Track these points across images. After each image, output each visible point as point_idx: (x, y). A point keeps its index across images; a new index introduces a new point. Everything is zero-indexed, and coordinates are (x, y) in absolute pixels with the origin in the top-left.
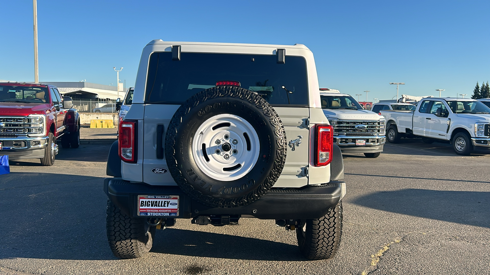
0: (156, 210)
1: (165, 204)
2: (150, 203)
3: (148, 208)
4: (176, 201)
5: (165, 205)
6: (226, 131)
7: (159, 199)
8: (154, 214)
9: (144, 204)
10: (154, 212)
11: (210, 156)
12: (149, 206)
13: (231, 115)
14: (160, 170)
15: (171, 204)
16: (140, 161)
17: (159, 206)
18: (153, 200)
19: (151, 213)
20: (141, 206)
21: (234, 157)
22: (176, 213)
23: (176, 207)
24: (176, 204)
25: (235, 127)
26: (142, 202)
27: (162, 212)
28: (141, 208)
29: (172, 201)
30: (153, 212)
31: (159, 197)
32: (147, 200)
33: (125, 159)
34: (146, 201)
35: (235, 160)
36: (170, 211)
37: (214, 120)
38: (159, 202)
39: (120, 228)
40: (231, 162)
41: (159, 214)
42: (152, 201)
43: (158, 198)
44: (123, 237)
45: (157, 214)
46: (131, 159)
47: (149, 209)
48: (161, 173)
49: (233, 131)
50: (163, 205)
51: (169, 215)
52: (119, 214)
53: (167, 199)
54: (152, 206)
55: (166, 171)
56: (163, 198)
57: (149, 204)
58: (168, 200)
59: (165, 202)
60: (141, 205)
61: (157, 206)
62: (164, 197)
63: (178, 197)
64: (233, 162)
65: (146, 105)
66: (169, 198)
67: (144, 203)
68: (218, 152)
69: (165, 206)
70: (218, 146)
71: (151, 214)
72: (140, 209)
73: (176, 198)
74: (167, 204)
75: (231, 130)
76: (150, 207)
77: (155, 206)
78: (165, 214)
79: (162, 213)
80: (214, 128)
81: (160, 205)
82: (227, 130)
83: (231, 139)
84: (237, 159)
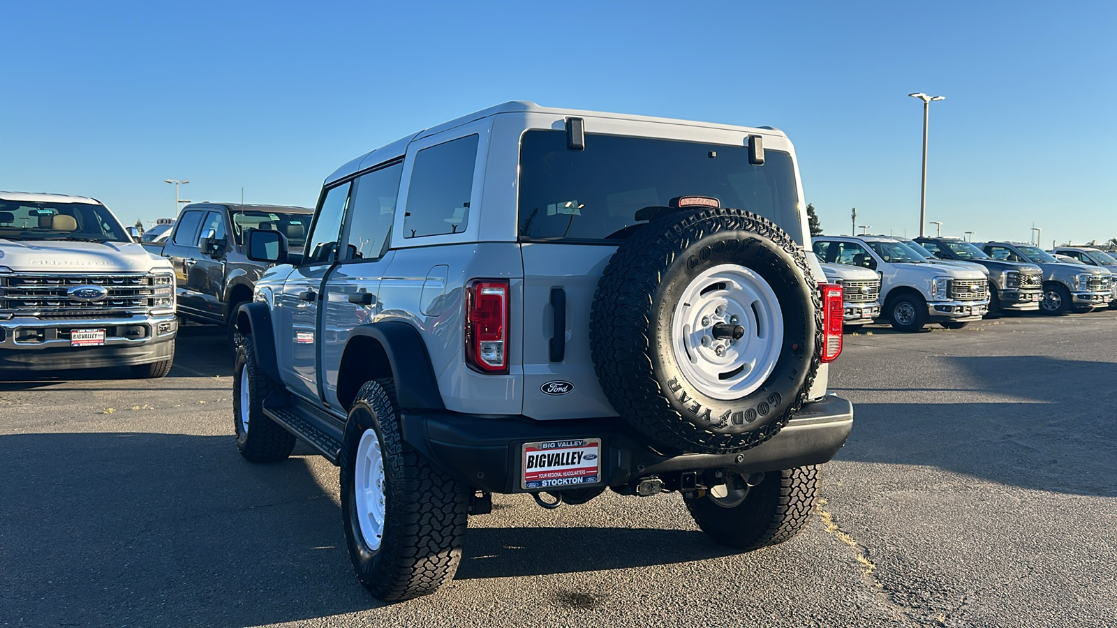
0: (557, 474)
1: (573, 458)
2: (546, 460)
3: (542, 469)
4: (595, 451)
5: (575, 461)
6: (720, 298)
7: (564, 448)
8: (554, 482)
9: (534, 461)
10: (554, 478)
11: (693, 351)
12: (544, 466)
13: (738, 266)
14: (558, 387)
15: (584, 458)
16: (515, 369)
17: (563, 464)
18: (551, 452)
19: (549, 481)
20: (529, 467)
21: (734, 351)
22: (595, 476)
23: (594, 463)
24: (595, 457)
25: (740, 290)
26: (530, 457)
27: (570, 477)
28: (528, 471)
29: (587, 451)
30: (552, 479)
31: (564, 445)
32: (540, 453)
33: (488, 365)
34: (537, 456)
35: (737, 355)
36: (583, 472)
37: (705, 277)
38: (563, 454)
39: (432, 526)
40: (729, 362)
41: (565, 481)
42: (549, 455)
43: (561, 448)
44: (435, 548)
45: (560, 482)
46: (501, 365)
47: (544, 472)
48: (561, 392)
49: (733, 299)
50: (570, 461)
51: (583, 481)
52: (431, 495)
53: (579, 446)
54: (549, 465)
55: (570, 388)
56: (571, 445)
57: (544, 462)
58: (580, 450)
59: (574, 453)
60: (529, 464)
61: (558, 465)
62: (573, 443)
63: (598, 440)
64: (733, 361)
65: (523, 245)
66: (582, 444)
67: (533, 459)
68: (704, 342)
69: (574, 463)
70: (706, 330)
71: (548, 483)
72: (526, 473)
73: (595, 445)
74: (577, 458)
75: (730, 298)
76: (546, 468)
77: (555, 465)
78: (575, 480)
79: (570, 479)
80: (702, 293)
81: (565, 462)
82: (724, 297)
83: (728, 315)
84: (739, 353)
